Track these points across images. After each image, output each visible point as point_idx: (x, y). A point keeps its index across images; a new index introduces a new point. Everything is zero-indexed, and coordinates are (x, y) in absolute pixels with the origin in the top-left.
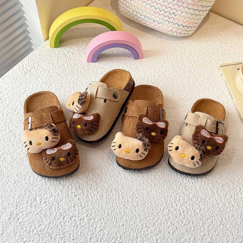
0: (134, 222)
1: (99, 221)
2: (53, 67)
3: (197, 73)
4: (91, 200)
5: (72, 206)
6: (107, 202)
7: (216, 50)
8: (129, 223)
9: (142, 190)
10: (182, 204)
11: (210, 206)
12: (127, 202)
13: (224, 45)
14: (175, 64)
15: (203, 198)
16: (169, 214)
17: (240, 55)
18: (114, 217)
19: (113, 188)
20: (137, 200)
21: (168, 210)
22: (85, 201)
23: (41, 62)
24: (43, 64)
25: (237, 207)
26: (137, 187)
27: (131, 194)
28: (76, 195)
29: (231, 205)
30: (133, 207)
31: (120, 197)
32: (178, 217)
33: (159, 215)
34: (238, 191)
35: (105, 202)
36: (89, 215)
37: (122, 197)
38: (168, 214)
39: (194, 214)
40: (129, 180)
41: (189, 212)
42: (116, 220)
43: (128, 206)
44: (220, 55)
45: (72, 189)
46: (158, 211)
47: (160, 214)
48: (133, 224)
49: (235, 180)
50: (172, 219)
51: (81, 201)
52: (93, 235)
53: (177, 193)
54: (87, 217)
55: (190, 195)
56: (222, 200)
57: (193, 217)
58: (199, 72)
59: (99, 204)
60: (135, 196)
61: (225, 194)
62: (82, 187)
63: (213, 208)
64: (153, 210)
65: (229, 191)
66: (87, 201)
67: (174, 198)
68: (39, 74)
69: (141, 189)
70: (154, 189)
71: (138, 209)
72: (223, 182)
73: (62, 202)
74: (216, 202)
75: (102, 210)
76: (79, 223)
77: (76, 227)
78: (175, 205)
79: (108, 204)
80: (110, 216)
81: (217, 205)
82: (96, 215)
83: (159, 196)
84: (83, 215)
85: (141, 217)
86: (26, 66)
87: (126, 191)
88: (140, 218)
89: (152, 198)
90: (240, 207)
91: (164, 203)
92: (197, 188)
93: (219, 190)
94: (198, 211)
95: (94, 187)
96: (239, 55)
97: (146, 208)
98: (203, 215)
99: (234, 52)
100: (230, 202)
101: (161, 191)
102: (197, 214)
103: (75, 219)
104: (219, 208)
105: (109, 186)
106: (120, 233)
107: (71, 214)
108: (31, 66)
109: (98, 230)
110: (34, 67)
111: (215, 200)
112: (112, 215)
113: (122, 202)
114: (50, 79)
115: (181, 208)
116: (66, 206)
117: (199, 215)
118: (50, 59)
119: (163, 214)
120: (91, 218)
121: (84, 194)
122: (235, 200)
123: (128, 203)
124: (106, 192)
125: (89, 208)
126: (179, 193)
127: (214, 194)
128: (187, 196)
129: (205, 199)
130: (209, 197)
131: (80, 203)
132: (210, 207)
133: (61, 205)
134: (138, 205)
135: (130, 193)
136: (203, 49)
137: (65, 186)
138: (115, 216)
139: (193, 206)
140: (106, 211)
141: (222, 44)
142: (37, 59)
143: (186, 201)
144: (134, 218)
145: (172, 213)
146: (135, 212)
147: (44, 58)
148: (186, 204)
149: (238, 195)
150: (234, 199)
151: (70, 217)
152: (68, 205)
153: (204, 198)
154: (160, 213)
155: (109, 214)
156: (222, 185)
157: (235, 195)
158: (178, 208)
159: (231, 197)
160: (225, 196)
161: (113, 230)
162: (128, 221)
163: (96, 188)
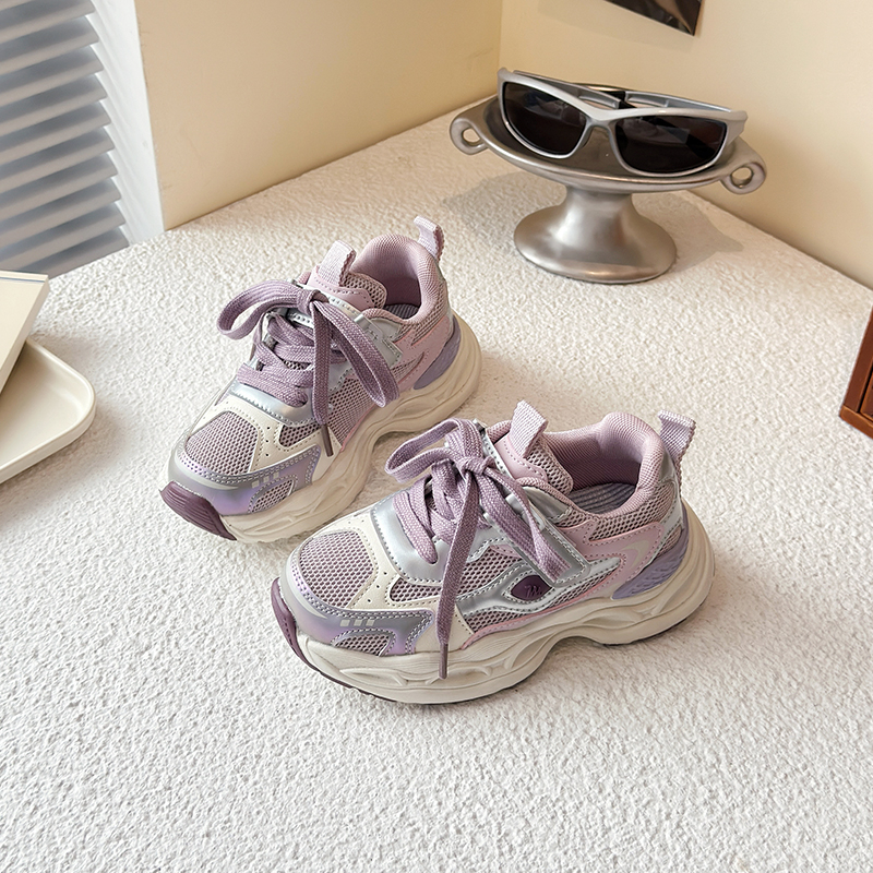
0: (253, 833)
1: (125, 803)
2: (163, 304)
3: (660, 397)
4: (123, 729)
5: (48, 736)
6: (178, 746)
7: (752, 342)
8: (234, 831)
9: (325, 727)
10: (464, 804)
11: (573, 830)
12: (255, 760)
13: (785, 331)
14: (587, 358)
15: (554, 799)
16: (398, 830)
17: (836, 369)
18: (185, 800)
19: (219, 702)
20: (294, 758)
21: (402, 815)
22: (101, 727)
23: (129, 286)
24: (131, 292)
25: (682, 856)
26: (309, 717)
27: (280, 735)
28: (77, 704)
29: (656, 846)
30: (269, 781)
31: (236, 738)
32: (431, 845)
33: (361, 828)
34: (699, 801)
35: (173, 746)
36: (95, 777)
37: (241, 738)
38: (394, 830)
39: (499, 847)
40: (290, 687)
41: (479, 837)
42: (191, 813)
43: (255, 773)
44: (761, 356)
45: (68, 682)
46: (360, 813)
47: (362, 824)
48: (246, 839)
49: (700, 760)
50: (407, 848)
51: (86, 727)
52: (84, 848)
53: (457, 762)
54: (84, 783)
55: (502, 780)
56: (625, 821)
57: (492, 857)
58: (669, 394)
59: (146, 749)
60: (290, 744)
61: (644, 802)
62: (108, 682)
63: (583, 839)
64: (343, 803)
65: (663, 794)
66: (107, 729)
67: (437, 776)
68: (106, 317)
69: (322, 724)
70: (373, 735)
71: (285, 790)
72: (651, 759)
73: (15, 718)
74: (599, 821)
75: (150, 770)
76: (50, 797)
77: (32, 807)
78: (436, 803)
79: (182, 752)
80: (174, 795)
81: (600, 834)
82: (122, 781)
83: (383, 761)
84: (73, 775)
85: (288, 820)
86: (72, 290)
87: (266, 720)
88: (284, 823)
89: (355, 761)
90: (691, 860)
91: (395, 788)
92: (541, 759)
93: (626, 782)
94: (516, 839)
95: (154, 687)
96: (834, 372)
97: (318, 793)
98: (532, 857)
99: (816, 357)
100: (657, 831)
101: (397, 745)
102: (511, 849)
103: (41, 783)
104: (603, 847)
105: (210, 693)
106: (185, 862)
107: (32, 761)
108: (90, 291)
109: (108, 832)
110: (99, 295)
111: (598, 815)
112: (182, 792)
113: (237, 757)
114: (137, 337)
115: (455, 816)
116: (27, 733)
117: (518, 856)
118: (161, 281)
119: (374, 824)
120: (99, 787)
121: (105, 704)
122: (681, 832)
123: (257, 762)
124: (191, 712)
125: (105, 753)
126: (464, 764)
127: (600, 792)
128: (491, 778)
129: (561, 804)
130: (579, 798)
131: (79, 733)
132: (571, 837)
133: (8, 725)
134: (290, 777)
135: (278, 729)
136: (705, 332)
137: (49, 667)
138: (193, 797)
139: (503, 818)
140: (163, 774)
141: (778, 327)
142: (119, 276)
143: (481, 795)
144: (260, 818)
145: (411, 828)
146: (272, 797)
147: (141, 277)
148: (478, 805)
149: (696, 813)
150: (674, 826)
151: (26, 770)
152: (33, 731)
153: (558, 799)
154: (368, 818)
155: (170, 788)
156: (644, 769)
157: (684, 812)
158: (444, 814)
159: (668, 816)
160: (644, 807)
161: (166, 845)
162: (235, 823)
163: (158, 694)
